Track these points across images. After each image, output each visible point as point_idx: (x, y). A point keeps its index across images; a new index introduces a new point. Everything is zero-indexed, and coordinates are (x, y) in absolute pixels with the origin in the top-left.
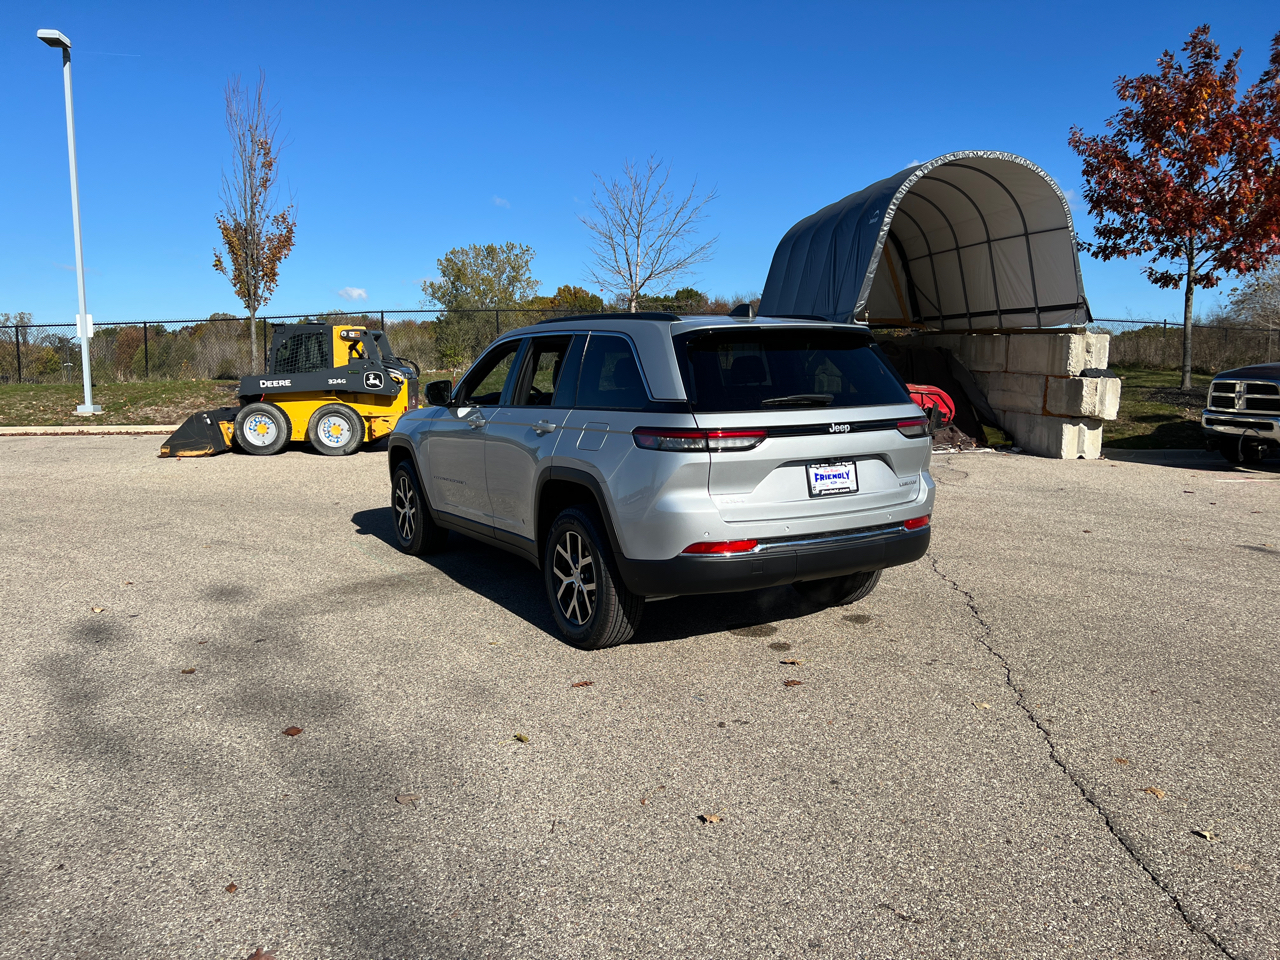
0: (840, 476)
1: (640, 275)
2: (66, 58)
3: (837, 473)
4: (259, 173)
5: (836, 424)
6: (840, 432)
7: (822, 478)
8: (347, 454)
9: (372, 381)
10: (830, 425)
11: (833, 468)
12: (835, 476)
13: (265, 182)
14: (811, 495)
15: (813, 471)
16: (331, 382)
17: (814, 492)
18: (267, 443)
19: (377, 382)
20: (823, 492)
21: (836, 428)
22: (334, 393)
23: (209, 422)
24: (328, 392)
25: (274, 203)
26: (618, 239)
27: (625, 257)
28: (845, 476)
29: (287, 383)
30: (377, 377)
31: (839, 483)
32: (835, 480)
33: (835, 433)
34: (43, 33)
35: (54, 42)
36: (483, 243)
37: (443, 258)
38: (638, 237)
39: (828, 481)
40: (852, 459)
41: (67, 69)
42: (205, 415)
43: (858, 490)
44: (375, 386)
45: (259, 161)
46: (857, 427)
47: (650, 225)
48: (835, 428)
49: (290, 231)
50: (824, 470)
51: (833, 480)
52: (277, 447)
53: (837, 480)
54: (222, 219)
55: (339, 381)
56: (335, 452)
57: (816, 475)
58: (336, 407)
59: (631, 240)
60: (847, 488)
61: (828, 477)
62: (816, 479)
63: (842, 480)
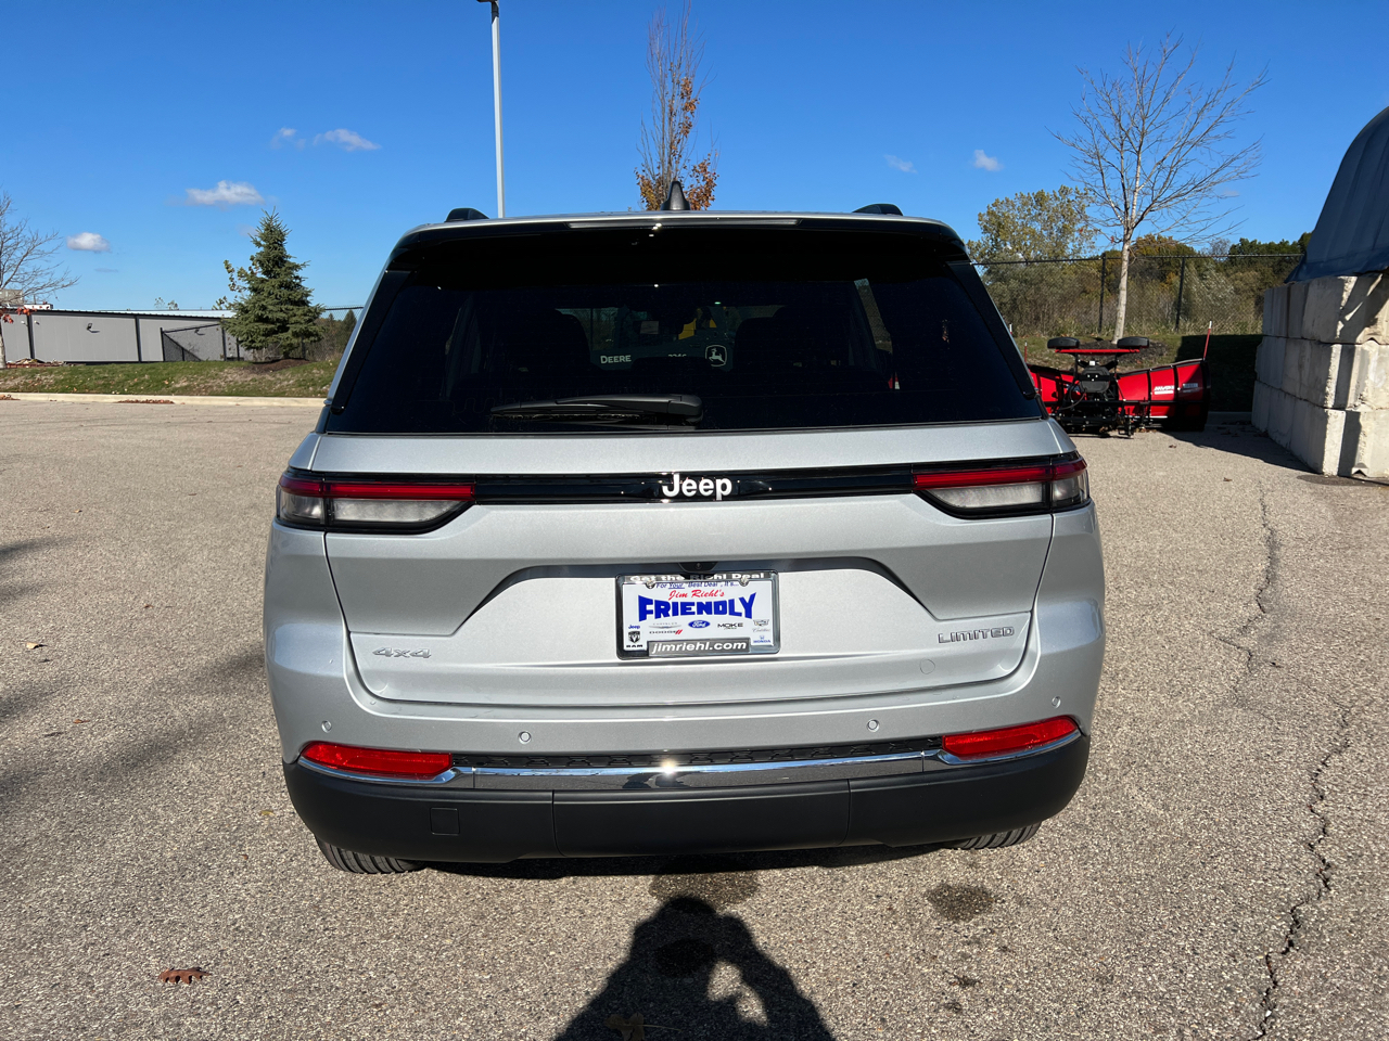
1: (1138, 204)
2: (495, 12)
3: (715, 599)
4: (679, 119)
5: (684, 476)
6: (701, 498)
7: (662, 609)
9: (714, 357)
11: (705, 588)
14: (622, 652)
15: (636, 588)
17: (632, 646)
21: (688, 487)
25: (694, 151)
26: (1111, 155)
27: (1119, 181)
28: (739, 607)
30: (721, 351)
32: (705, 616)
36: (1031, 190)
37: (985, 211)
38: (1138, 153)
39: (682, 621)
40: (764, 566)
41: (495, 25)
44: (717, 362)
45: (678, 104)
46: (749, 486)
47: (1157, 133)
48: (682, 486)
49: (710, 185)
51: (696, 618)
53: (713, 618)
54: (641, 173)
59: (1130, 157)
60: (747, 640)
61: (685, 609)
62: (643, 615)
63: (727, 618)
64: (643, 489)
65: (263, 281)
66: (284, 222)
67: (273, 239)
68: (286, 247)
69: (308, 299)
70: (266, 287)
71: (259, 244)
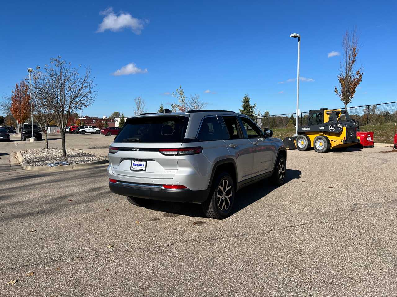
0: (141, 165)
2: (299, 39)
3: (140, 164)
4: (352, 59)
5: (135, 148)
6: (136, 151)
8: (323, 152)
9: (332, 128)
10: (133, 148)
11: (139, 162)
12: (139, 165)
13: (353, 62)
15: (133, 162)
16: (320, 128)
17: (132, 169)
18: (303, 147)
19: (333, 128)
20: (134, 169)
22: (322, 132)
23: (290, 140)
24: (321, 132)
28: (142, 165)
29: (309, 129)
30: (333, 127)
31: (140, 167)
32: (139, 166)
33: (134, 151)
34: (292, 35)
35: (295, 37)
39: (137, 166)
40: (146, 160)
41: (299, 42)
42: (289, 138)
43: (146, 171)
44: (332, 130)
45: (352, 55)
46: (142, 149)
48: (134, 149)
50: (136, 162)
51: (138, 166)
52: (305, 149)
53: (140, 166)
55: (322, 128)
56: (319, 151)
57: (134, 164)
58: (321, 136)
60: (143, 169)
61: (137, 165)
62: (133, 165)
63: (141, 166)
64: (131, 149)
65: (243, 111)
66: (249, 97)
67: (247, 101)
68: (250, 102)
69: (254, 115)
70: (244, 112)
71: (243, 102)
